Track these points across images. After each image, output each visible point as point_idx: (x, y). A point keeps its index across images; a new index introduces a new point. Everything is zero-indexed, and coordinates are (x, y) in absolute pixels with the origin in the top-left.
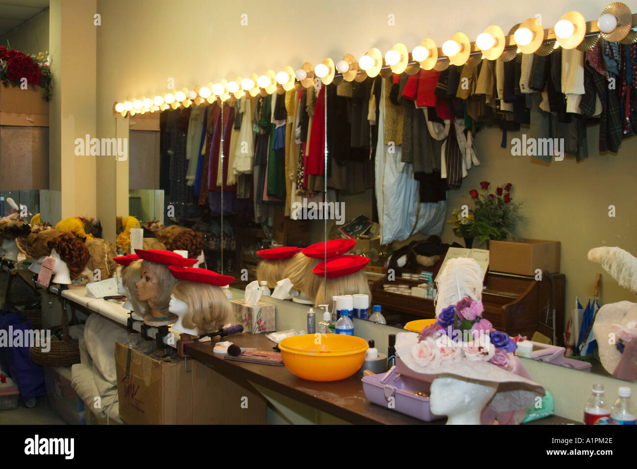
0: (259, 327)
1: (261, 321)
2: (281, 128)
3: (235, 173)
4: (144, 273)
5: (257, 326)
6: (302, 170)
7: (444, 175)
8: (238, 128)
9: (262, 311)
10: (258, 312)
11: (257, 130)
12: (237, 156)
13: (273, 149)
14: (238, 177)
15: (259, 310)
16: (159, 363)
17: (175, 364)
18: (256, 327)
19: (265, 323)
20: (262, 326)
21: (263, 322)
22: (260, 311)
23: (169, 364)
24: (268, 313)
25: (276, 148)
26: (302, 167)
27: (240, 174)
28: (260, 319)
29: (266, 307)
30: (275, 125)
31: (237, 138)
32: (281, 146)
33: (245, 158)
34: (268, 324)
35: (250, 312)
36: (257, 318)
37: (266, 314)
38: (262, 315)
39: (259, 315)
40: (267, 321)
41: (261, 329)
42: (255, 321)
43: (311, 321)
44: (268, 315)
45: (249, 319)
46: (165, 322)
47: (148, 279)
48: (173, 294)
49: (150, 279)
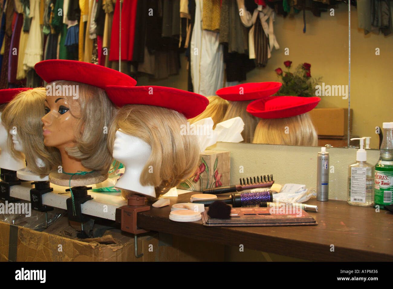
0: (215, 183)
1: (218, 173)
2: (73, 28)
3: (25, 68)
5: (214, 181)
6: (96, 61)
7: (252, 56)
8: (27, 31)
9: (218, 160)
10: (215, 161)
11: (47, 31)
12: (27, 54)
13: (66, 46)
14: (28, 72)
15: (215, 158)
16: (93, 247)
17: (122, 246)
18: (213, 183)
19: (221, 176)
20: (218, 181)
21: (219, 175)
22: (217, 160)
23: (109, 246)
24: (224, 163)
25: (69, 44)
26: (96, 58)
27: (30, 69)
28: (217, 171)
29: (222, 154)
30: (67, 26)
31: (26, 40)
32: (73, 42)
33: (35, 56)
35: (205, 162)
36: (214, 170)
37: (222, 164)
38: (218, 165)
39: (216, 165)
40: (223, 175)
41: (217, 185)
42: (212, 173)
43: (327, 165)
44: (224, 166)
45: (202, 172)
46: (91, 179)
47: (65, 109)
48: (120, 129)
49: (68, 109)
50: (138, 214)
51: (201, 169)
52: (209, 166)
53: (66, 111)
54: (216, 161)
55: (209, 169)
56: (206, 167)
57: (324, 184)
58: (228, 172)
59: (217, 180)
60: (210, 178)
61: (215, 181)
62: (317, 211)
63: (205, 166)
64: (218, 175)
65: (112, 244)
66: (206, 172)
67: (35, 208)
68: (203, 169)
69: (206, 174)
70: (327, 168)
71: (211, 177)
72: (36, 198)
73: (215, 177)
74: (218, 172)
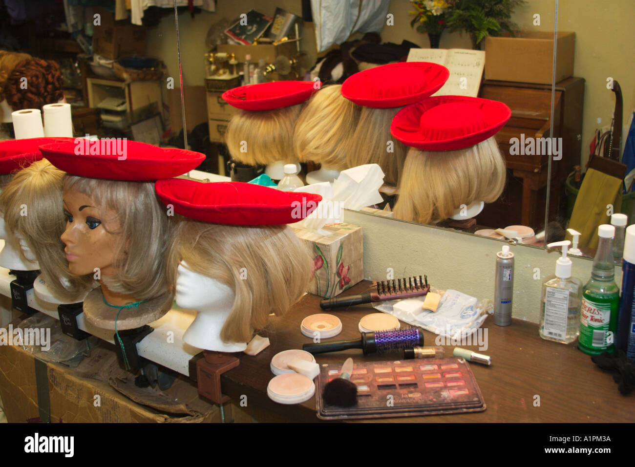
0: (340, 282)
1: (343, 267)
4: (81, 208)
5: (337, 279)
9: (344, 246)
10: (337, 251)
15: (339, 245)
17: (201, 419)
18: (336, 283)
19: (348, 269)
20: (344, 278)
21: (346, 268)
22: (341, 247)
23: (183, 421)
24: (352, 248)
28: (342, 264)
29: (349, 237)
34: (353, 269)
35: (322, 253)
36: (337, 263)
37: (351, 250)
38: (343, 255)
39: (340, 256)
40: (352, 265)
41: (343, 283)
42: (334, 270)
43: (510, 275)
44: (353, 252)
45: (318, 269)
46: (147, 316)
47: (95, 222)
48: (183, 262)
49: (100, 222)
50: (222, 376)
51: (316, 264)
52: (328, 260)
53: (97, 224)
54: (339, 250)
55: (329, 265)
56: (325, 262)
57: (504, 302)
58: (360, 259)
59: (342, 277)
60: (331, 278)
61: (339, 279)
62: (489, 363)
63: (323, 260)
64: (344, 269)
65: (188, 417)
66: (324, 268)
67: (68, 334)
68: (319, 263)
69: (324, 272)
70: (509, 279)
71: (333, 275)
72: (68, 321)
73: (339, 274)
74: (344, 264)
